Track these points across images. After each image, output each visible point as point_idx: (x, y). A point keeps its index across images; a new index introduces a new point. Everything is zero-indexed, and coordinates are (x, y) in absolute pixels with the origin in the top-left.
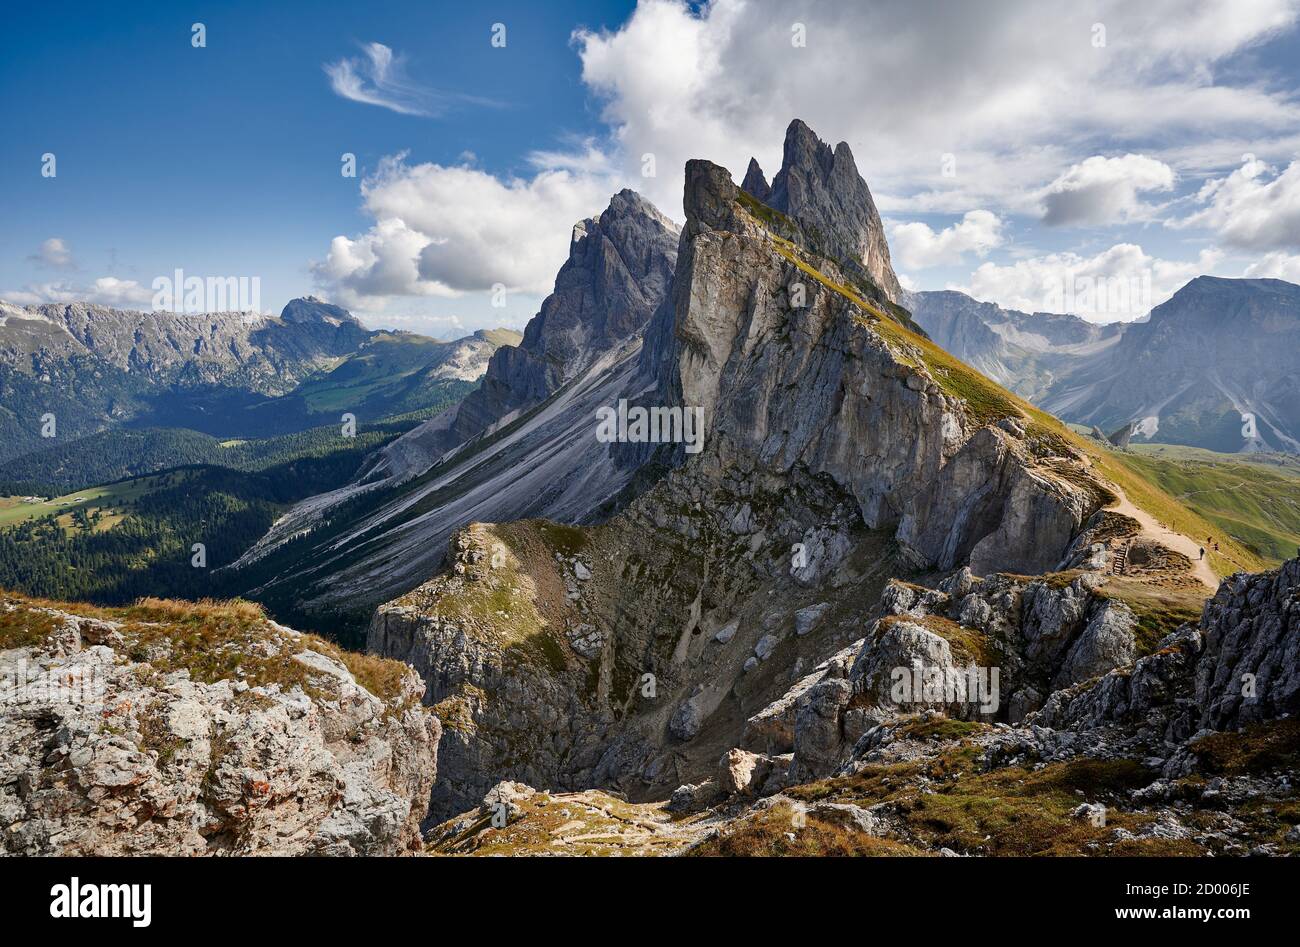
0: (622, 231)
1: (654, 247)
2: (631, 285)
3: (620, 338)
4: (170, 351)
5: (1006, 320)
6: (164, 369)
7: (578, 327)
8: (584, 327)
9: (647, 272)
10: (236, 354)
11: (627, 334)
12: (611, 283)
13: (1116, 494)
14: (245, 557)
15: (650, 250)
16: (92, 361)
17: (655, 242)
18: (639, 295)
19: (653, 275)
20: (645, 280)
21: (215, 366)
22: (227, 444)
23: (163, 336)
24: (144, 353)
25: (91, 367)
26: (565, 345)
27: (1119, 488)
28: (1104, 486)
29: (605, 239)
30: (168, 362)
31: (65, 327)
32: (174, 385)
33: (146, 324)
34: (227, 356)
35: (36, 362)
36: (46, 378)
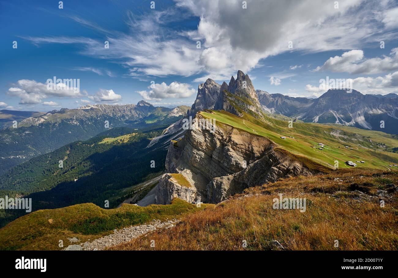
0: (209, 87)
1: (215, 90)
2: (211, 97)
3: (209, 107)
4: (119, 113)
5: (290, 99)
6: (119, 116)
7: (201, 105)
8: (203, 105)
9: (214, 95)
10: (131, 113)
11: (211, 106)
12: (207, 97)
15: (214, 91)
16: (106, 115)
17: (215, 89)
18: (213, 99)
19: (215, 95)
20: (214, 96)
21: (127, 115)
23: (118, 110)
24: (115, 113)
26: (200, 108)
29: (206, 89)
30: (119, 115)
31: (100, 109)
32: (121, 120)
33: (115, 107)
34: (129, 113)
35: (97, 116)
36: (99, 119)
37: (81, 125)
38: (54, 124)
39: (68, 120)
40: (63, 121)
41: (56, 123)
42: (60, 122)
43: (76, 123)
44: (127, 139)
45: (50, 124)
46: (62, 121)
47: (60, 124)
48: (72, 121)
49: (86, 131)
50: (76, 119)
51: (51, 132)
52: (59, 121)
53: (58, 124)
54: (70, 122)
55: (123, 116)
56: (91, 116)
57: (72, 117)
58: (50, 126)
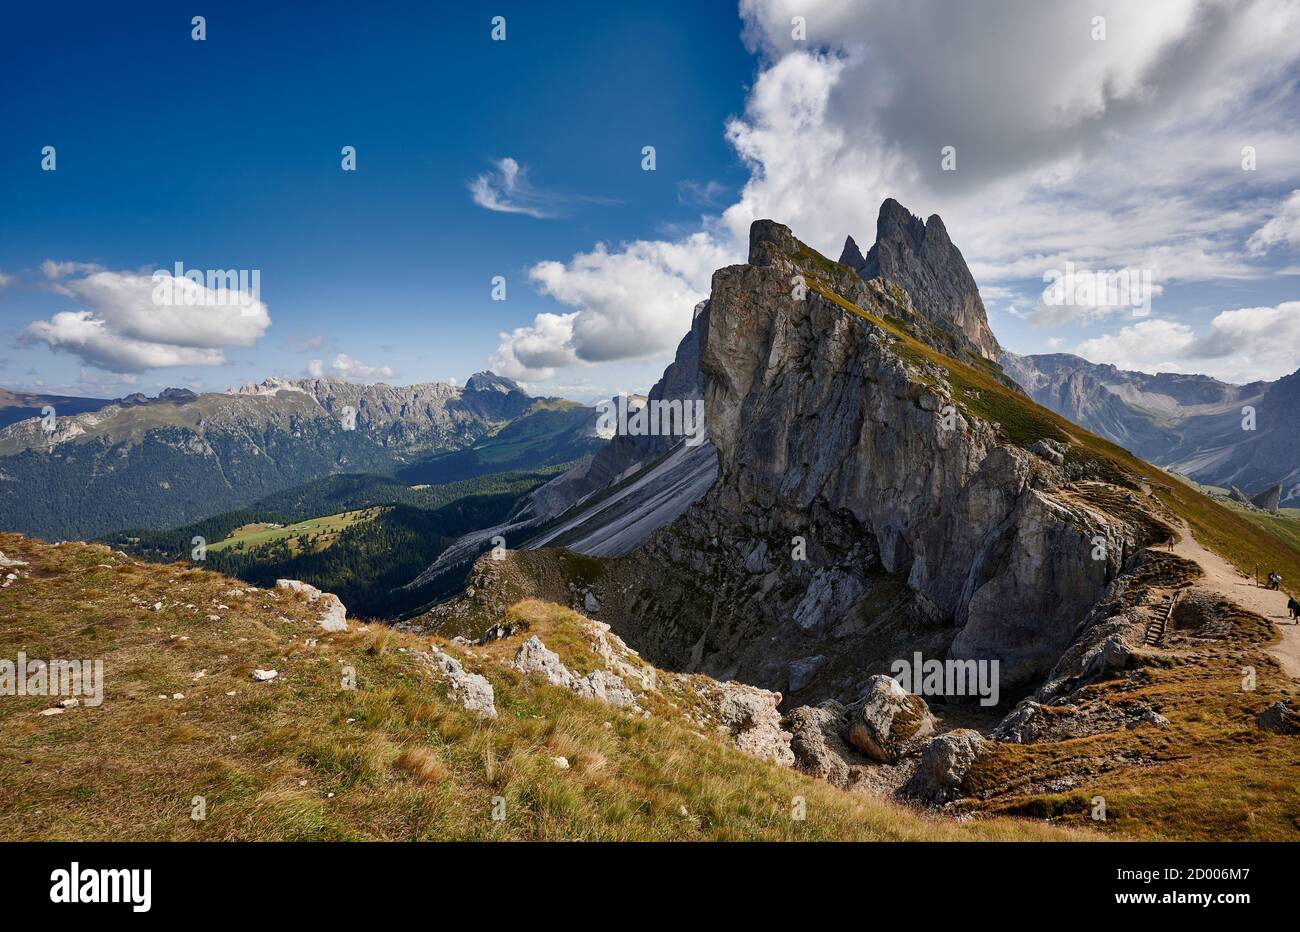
4: (384, 415)
6: (379, 428)
10: (430, 417)
13: (1176, 529)
14: (417, 580)
16: (330, 421)
21: (414, 426)
22: (416, 488)
23: (379, 402)
24: (365, 415)
25: (328, 427)
27: (1185, 523)
28: (1160, 519)
30: (381, 423)
31: (314, 397)
32: (385, 442)
33: (368, 394)
34: (423, 418)
35: (293, 423)
36: (299, 435)
37: (218, 459)
38: (115, 447)
39: (171, 434)
40: (152, 436)
41: (122, 444)
42: (139, 441)
43: (200, 448)
44: (332, 536)
45: (100, 448)
46: (149, 436)
47: (135, 450)
48: (187, 440)
49: (233, 481)
50: (207, 434)
51: (92, 482)
52: (137, 436)
53: (129, 447)
54: (176, 441)
55: (396, 429)
56: (269, 424)
57: (191, 426)
58: (98, 456)
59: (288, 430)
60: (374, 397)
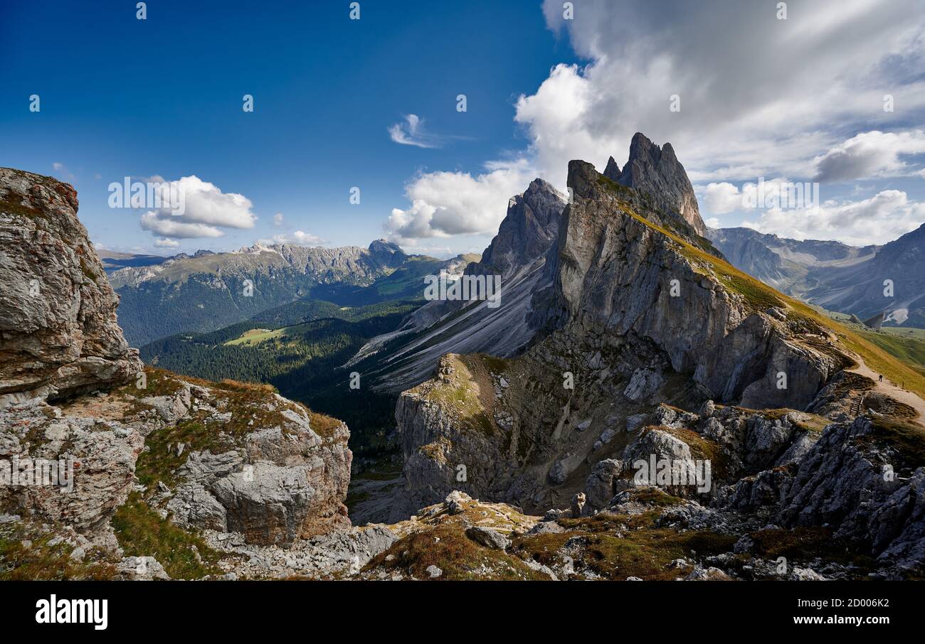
0: (535, 201)
1: (552, 209)
2: (539, 229)
3: (533, 258)
4: (322, 266)
5: (783, 245)
6: (319, 273)
7: (510, 252)
8: (514, 253)
9: (549, 222)
10: (349, 267)
11: (537, 256)
12: (529, 228)
13: (856, 361)
14: (349, 363)
15: (550, 210)
16: (291, 269)
17: (554, 206)
18: (544, 235)
19: (552, 224)
20: (548, 226)
21: (340, 272)
22: (344, 309)
23: (319, 258)
24: (311, 266)
25: (291, 272)
26: (503, 262)
27: (859, 356)
28: (847, 354)
29: (526, 205)
30: (321, 271)
31: (282, 255)
32: (323, 281)
33: (313, 253)
34: (345, 268)
35: (270, 270)
36: (274, 277)
37: (229, 291)
38: (173, 284)
39: (203, 277)
40: (192, 278)
41: (176, 283)
42: (186, 281)
43: (219, 285)
45: (164, 285)
46: (191, 278)
47: (183, 285)
48: (212, 280)
49: (239, 304)
50: (223, 277)
51: (161, 304)
52: (184, 278)
53: (180, 284)
54: (206, 281)
55: (330, 274)
56: (257, 271)
57: (214, 272)
58: (164, 289)
59: (268, 275)
60: (317, 255)
